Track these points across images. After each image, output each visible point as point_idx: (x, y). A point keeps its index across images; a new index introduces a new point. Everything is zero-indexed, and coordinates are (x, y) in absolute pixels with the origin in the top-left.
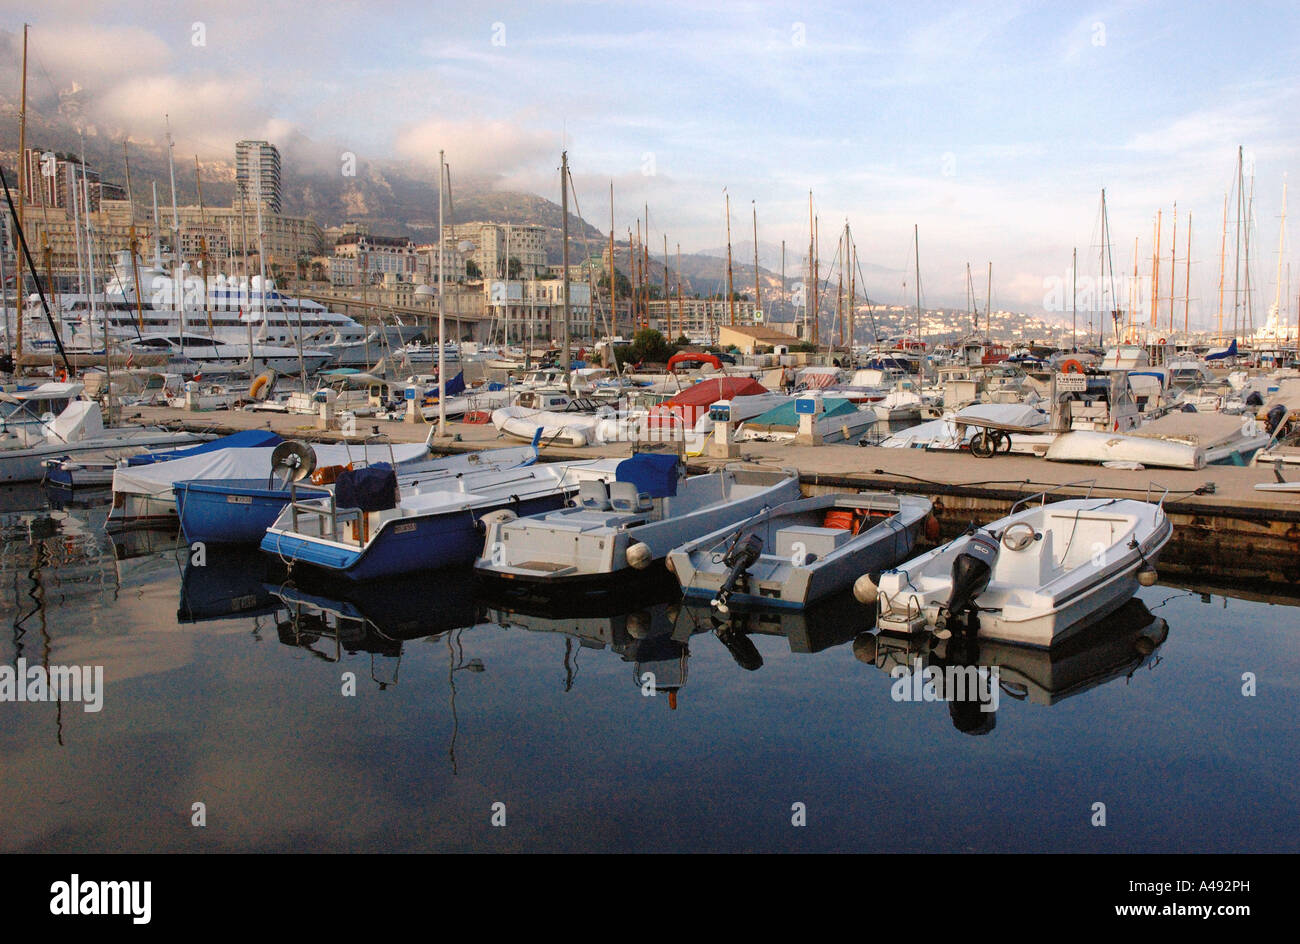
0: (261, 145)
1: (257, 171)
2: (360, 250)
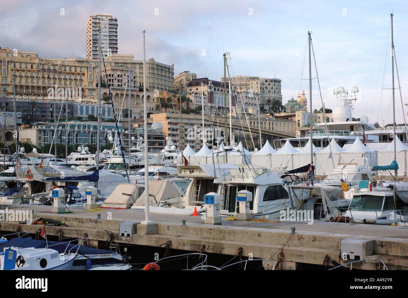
0: (110, 18)
1: (106, 36)
2: (209, 90)
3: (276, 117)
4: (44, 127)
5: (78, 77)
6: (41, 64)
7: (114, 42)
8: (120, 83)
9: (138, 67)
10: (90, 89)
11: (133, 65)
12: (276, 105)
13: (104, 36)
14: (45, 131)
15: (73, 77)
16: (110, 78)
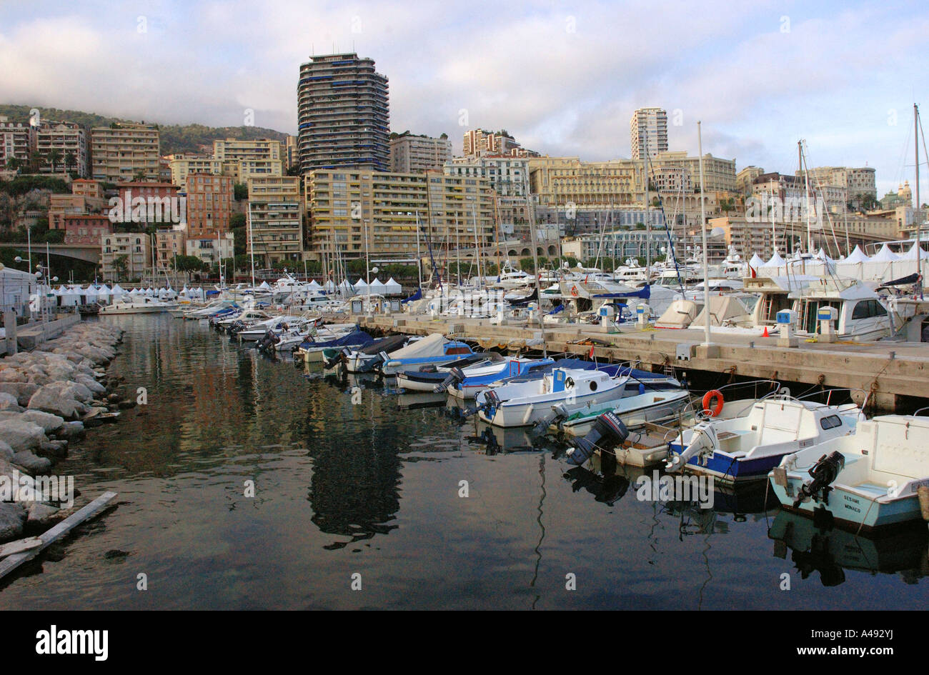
0: (658, 111)
1: (655, 132)
2: (780, 186)
3: (869, 216)
4: (589, 240)
5: (624, 181)
6: (583, 169)
7: (664, 138)
8: (672, 185)
9: (692, 165)
10: (637, 194)
11: (687, 163)
12: (869, 201)
13: (652, 132)
14: (589, 243)
15: (618, 181)
16: (660, 179)
